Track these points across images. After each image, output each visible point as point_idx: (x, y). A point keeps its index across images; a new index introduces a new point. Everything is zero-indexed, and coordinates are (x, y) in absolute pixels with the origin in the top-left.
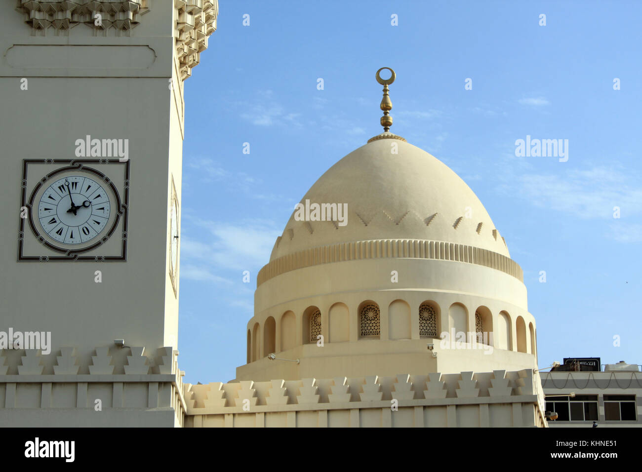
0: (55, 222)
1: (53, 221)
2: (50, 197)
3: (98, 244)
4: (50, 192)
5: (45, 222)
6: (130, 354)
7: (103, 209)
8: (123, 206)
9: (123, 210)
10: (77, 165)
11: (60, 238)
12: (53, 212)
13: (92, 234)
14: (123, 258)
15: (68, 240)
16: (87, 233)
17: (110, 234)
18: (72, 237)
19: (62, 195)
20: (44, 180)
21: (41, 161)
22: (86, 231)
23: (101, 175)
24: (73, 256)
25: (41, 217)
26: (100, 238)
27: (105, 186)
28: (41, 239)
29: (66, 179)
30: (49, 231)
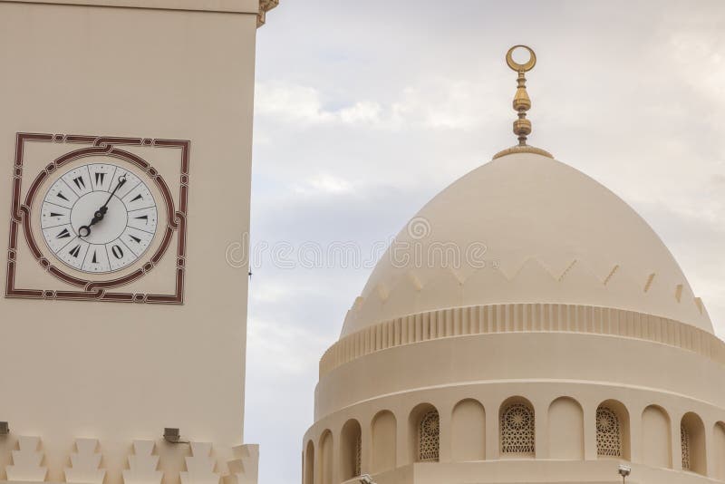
0: (68, 235)
1: (65, 234)
2: (60, 195)
3: (138, 274)
4: (60, 187)
5: (51, 235)
6: (190, 453)
7: (145, 217)
8: (178, 215)
9: (178, 221)
10: (104, 145)
11: (75, 262)
12: (64, 220)
13: (128, 257)
14: (177, 299)
15: (89, 266)
16: (119, 255)
17: (157, 258)
18: (94, 261)
19: (80, 193)
20: (51, 167)
21: (47, 138)
22: (117, 252)
23: (143, 164)
24: (96, 291)
25: (45, 227)
26: (139, 266)
27: (151, 182)
28: (45, 263)
29: (86, 167)
30: (57, 249)
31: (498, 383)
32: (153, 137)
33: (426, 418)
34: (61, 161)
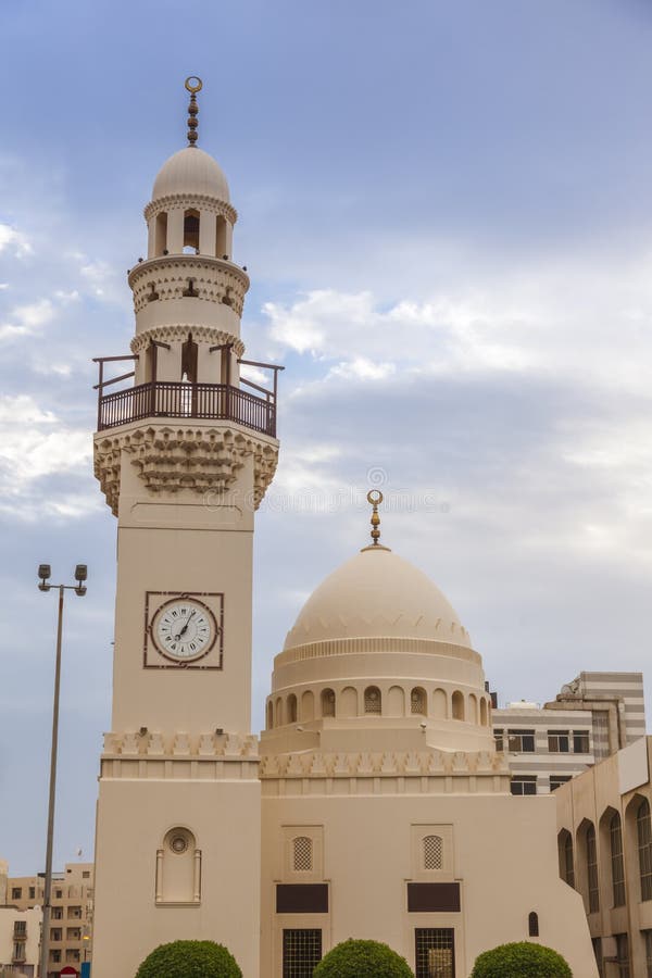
1: (169, 639)
2: (166, 620)
3: (202, 657)
4: (166, 616)
5: (163, 639)
6: (228, 739)
7: (205, 630)
8: (220, 628)
9: (220, 631)
10: (185, 596)
11: (174, 652)
12: (168, 632)
13: (198, 649)
14: (220, 668)
15: (180, 653)
17: (210, 649)
18: (182, 650)
19: (175, 619)
20: (162, 607)
21: (159, 593)
22: (193, 647)
23: (203, 605)
24: (184, 665)
25: (160, 635)
26: (203, 652)
27: (207, 613)
28: (160, 652)
29: (177, 607)
30: (166, 646)
31: (364, 679)
32: (207, 592)
33: (328, 695)
34: (166, 604)
